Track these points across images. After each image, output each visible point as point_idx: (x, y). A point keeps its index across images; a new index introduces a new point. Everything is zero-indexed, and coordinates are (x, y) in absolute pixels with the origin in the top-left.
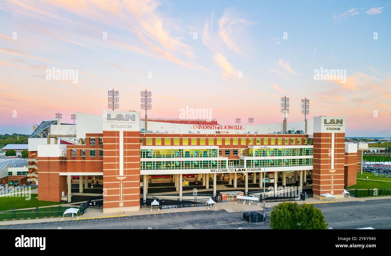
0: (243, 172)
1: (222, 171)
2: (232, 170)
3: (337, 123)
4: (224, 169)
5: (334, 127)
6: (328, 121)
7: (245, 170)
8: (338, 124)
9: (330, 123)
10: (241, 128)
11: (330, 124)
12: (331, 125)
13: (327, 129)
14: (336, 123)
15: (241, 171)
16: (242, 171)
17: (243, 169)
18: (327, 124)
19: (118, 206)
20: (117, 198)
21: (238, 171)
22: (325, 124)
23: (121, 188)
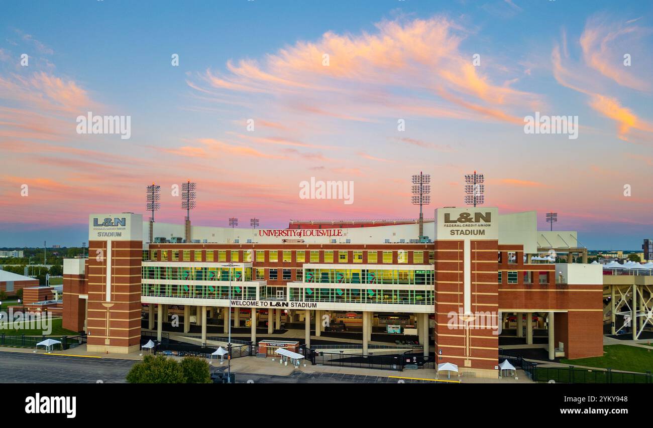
0: (285, 307)
1: (248, 303)
2: (266, 304)
3: (477, 221)
4: (253, 301)
5: (470, 229)
6: (454, 216)
7: (287, 305)
8: (479, 221)
9: (459, 220)
10: (340, 234)
11: (458, 223)
12: (462, 224)
13: (452, 232)
14: (473, 220)
15: (280, 306)
16: (283, 306)
17: (283, 304)
18: (451, 224)
19: (103, 344)
20: (103, 333)
21: (276, 305)
22: (447, 224)
23: (108, 319)
